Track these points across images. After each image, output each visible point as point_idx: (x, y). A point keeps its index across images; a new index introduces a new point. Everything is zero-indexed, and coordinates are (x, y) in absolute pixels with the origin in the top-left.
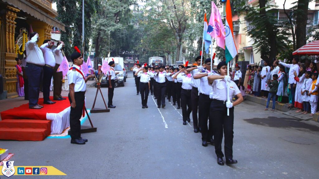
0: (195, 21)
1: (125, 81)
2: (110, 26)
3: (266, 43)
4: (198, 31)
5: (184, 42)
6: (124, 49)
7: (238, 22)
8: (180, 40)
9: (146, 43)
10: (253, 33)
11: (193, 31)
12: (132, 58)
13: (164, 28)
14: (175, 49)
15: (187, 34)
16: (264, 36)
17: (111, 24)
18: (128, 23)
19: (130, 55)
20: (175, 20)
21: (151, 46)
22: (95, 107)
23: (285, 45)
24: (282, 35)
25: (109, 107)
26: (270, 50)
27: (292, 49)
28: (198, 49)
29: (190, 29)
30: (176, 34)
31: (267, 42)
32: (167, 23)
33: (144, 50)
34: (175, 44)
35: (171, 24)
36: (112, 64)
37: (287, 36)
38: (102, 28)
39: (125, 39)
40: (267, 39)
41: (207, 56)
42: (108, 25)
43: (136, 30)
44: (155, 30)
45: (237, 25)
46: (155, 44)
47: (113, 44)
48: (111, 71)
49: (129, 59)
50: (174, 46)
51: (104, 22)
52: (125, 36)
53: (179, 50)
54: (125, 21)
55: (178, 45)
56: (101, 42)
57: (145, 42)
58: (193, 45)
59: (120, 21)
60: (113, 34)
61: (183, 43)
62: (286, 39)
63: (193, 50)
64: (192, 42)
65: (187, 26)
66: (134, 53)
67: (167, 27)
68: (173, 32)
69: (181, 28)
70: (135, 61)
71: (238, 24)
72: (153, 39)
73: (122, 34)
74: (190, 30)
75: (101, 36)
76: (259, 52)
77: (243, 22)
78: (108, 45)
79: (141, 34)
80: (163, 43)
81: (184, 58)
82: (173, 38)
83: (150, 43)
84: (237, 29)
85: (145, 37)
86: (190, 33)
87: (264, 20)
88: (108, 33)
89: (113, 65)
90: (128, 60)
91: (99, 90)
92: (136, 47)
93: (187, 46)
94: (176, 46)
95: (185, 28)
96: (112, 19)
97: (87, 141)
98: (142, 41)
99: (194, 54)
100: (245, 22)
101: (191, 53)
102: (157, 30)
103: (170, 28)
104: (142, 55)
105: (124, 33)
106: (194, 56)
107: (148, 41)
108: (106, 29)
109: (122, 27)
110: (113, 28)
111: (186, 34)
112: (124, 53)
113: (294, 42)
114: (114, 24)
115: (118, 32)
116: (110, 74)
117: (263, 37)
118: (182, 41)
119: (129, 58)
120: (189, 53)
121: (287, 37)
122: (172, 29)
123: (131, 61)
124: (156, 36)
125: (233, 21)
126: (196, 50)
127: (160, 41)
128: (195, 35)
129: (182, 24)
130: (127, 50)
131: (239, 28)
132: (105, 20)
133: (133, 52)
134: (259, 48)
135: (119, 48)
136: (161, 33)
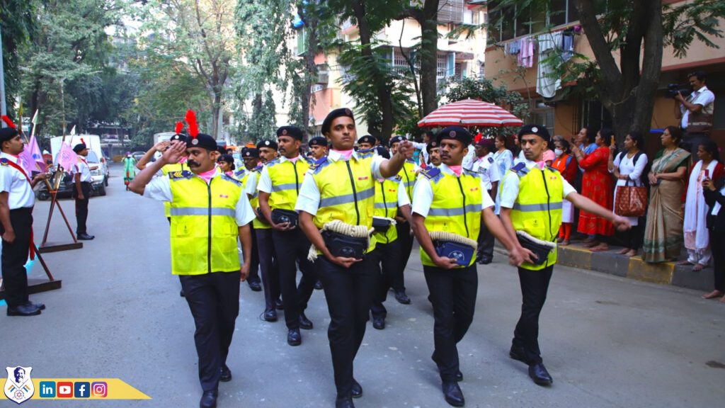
0: (245, 63)
1: (107, 185)
2: (64, 68)
3: (375, 107)
4: (252, 83)
5: (226, 103)
6: (96, 117)
7: (325, 66)
8: (218, 99)
9: (146, 104)
10: (353, 87)
11: (243, 80)
12: (117, 136)
13: (183, 75)
14: (209, 116)
15: (230, 86)
16: (371, 93)
17: (66, 64)
18: (104, 62)
19: (111, 129)
20: (205, 59)
21: (158, 111)
22: (49, 240)
23: (405, 109)
24: (400, 91)
25: (79, 237)
26: (382, 119)
27: (417, 116)
28: (253, 116)
29: (238, 77)
30: (209, 86)
31: (377, 105)
32: (189, 64)
33: (142, 119)
34: (208, 106)
35: (198, 66)
36: (80, 149)
37: (408, 94)
38: (43, 73)
39: (97, 96)
40: (377, 98)
41: (272, 129)
42: (59, 66)
43: (121, 79)
44: (165, 79)
45: (324, 72)
46: (166, 106)
47: (73, 106)
48: (80, 165)
49: (110, 138)
50: (206, 110)
51: (49, 60)
52: (99, 90)
53: (217, 118)
54: (97, 58)
55: (214, 109)
56: (42, 102)
57: (143, 102)
58: (244, 109)
59: (85, 58)
60: (71, 86)
61: (224, 104)
62: (407, 99)
63: (244, 119)
64: (242, 104)
65: (229, 71)
66: (120, 126)
67: (190, 72)
68: (202, 83)
69: (219, 75)
70: (123, 143)
71: (326, 70)
72: (162, 97)
73: (91, 86)
74: (236, 79)
75: (44, 89)
76: (365, 122)
77: (335, 68)
78: (59, 108)
79: (134, 85)
80: (183, 105)
81: (227, 134)
82: (202, 96)
83: (154, 105)
84: (324, 79)
85: (142, 93)
86: (236, 86)
87: (370, 66)
88: (59, 84)
89: (84, 151)
90: (106, 140)
91: (56, 204)
92: (124, 112)
93: (232, 111)
94: (210, 111)
95: (225, 76)
96: (66, 54)
97: (43, 307)
98: (136, 100)
99: (247, 126)
100: (339, 67)
101: (240, 125)
102: (169, 77)
103: (194, 75)
104: (138, 129)
105: (96, 83)
106: (246, 130)
107: (151, 102)
108: (54, 76)
109: (92, 71)
110: (71, 72)
111: (228, 86)
112: (96, 126)
113: (419, 104)
114: (72, 65)
115: (82, 80)
116: (77, 170)
117: (370, 96)
118: (222, 100)
119: (108, 136)
120: (237, 124)
121: (408, 97)
122: (199, 76)
123: (115, 142)
124: (167, 91)
125: (316, 63)
126: (250, 117)
127: (176, 100)
128: (246, 90)
129: (219, 66)
130: (104, 120)
131: (328, 77)
132: (51, 55)
133: (118, 124)
134: (363, 114)
135: (87, 115)
136: (177, 85)
